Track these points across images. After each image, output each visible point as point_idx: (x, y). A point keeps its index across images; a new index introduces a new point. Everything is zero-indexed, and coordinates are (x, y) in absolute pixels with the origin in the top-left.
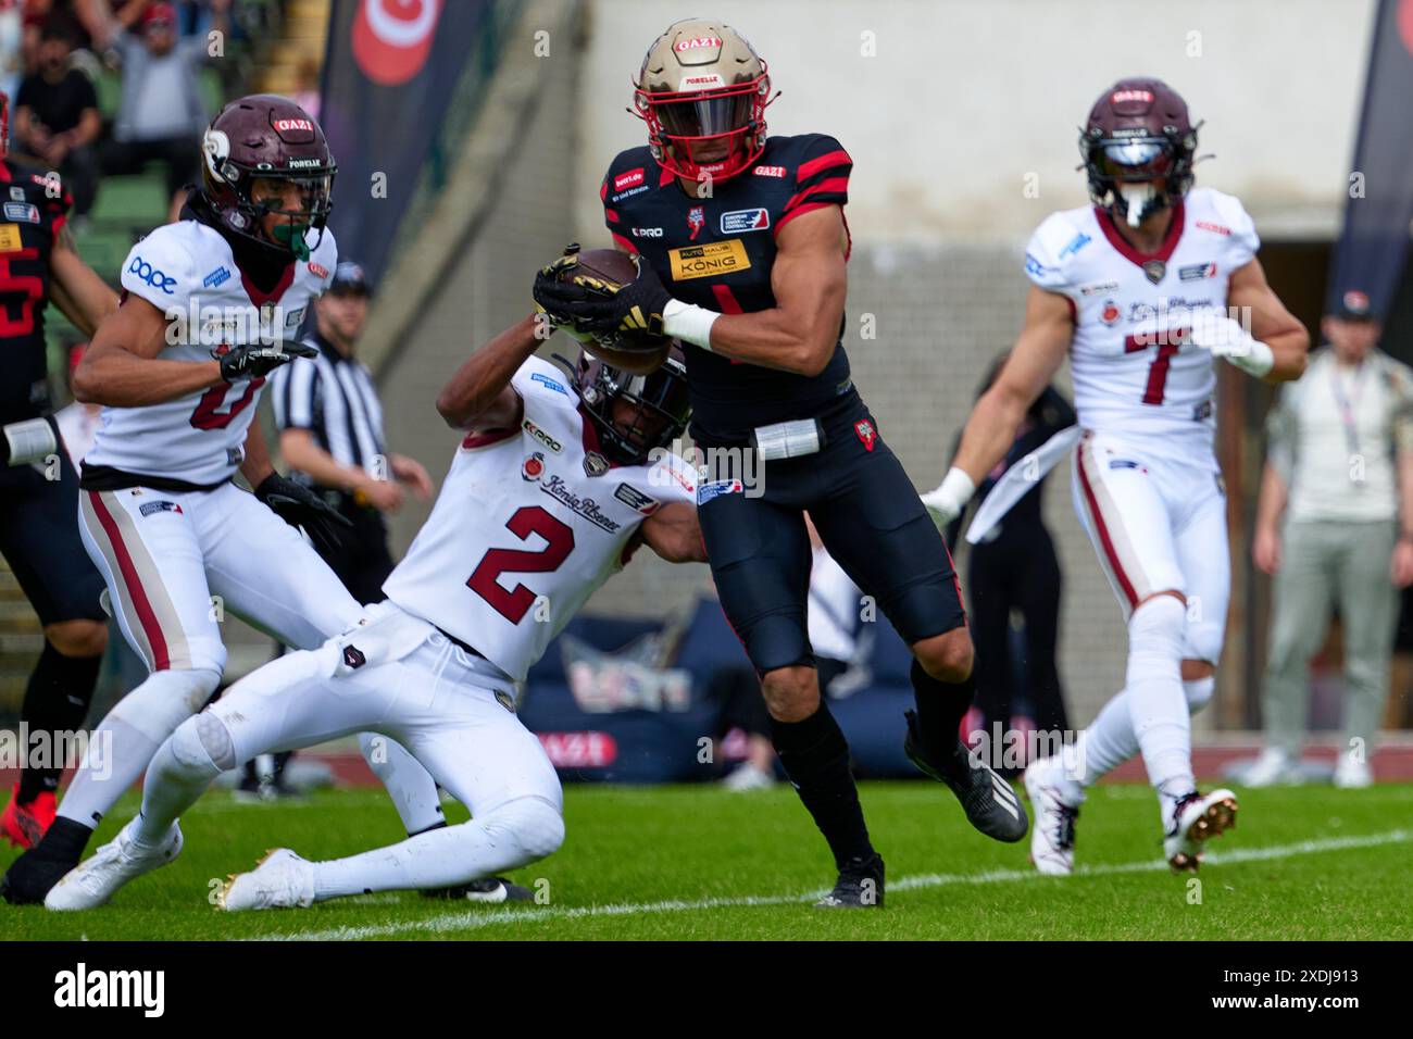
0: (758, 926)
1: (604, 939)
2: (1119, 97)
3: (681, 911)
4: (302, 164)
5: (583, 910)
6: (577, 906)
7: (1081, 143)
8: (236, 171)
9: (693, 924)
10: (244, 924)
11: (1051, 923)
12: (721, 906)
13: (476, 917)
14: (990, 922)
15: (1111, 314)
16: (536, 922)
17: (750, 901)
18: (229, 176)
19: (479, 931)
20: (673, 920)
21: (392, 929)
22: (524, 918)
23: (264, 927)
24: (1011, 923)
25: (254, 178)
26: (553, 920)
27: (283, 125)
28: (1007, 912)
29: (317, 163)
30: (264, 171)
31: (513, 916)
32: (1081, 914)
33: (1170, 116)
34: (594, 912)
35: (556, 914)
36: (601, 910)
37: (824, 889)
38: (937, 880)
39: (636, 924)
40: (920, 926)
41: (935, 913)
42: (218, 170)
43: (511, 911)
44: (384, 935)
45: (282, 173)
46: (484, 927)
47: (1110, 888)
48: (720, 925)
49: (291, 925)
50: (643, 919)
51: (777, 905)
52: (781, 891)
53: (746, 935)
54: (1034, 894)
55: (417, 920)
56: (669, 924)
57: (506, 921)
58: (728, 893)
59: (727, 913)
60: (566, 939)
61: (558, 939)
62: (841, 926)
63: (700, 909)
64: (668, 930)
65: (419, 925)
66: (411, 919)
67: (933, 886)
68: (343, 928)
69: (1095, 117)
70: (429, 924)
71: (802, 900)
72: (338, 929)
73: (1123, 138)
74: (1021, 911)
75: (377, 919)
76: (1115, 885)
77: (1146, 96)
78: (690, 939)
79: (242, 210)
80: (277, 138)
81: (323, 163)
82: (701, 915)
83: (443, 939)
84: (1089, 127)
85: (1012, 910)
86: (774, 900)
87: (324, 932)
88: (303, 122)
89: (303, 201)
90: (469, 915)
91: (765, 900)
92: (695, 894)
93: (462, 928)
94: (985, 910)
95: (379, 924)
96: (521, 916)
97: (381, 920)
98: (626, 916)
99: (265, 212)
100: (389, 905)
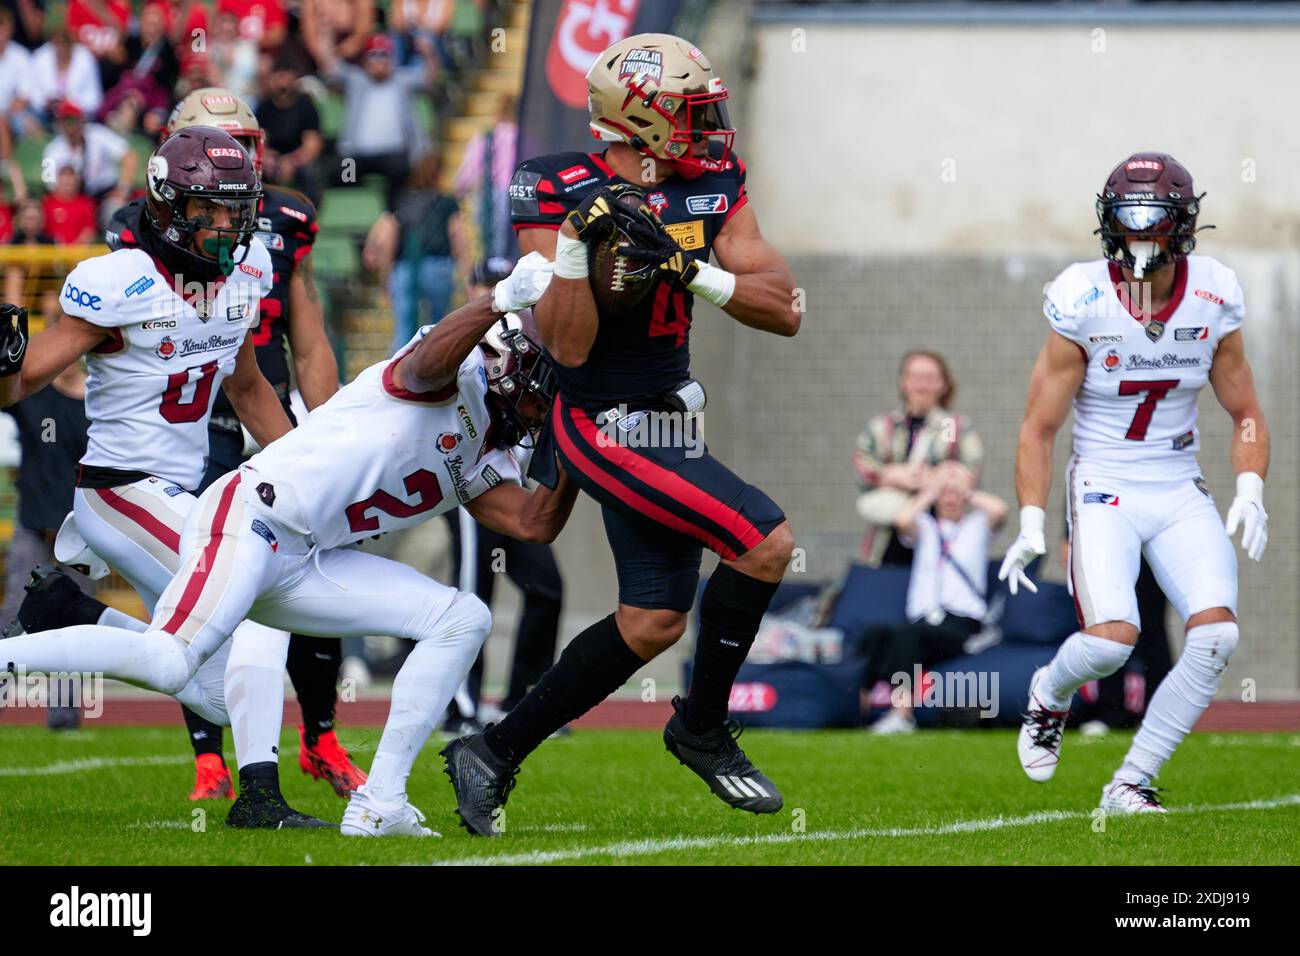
0: (901, 855)
1: (765, 864)
2: (1133, 166)
3: (834, 841)
4: (230, 187)
5: (747, 839)
6: (742, 835)
7: (1097, 206)
8: (173, 192)
9: (844, 853)
10: (448, 848)
11: (1160, 855)
12: (868, 837)
13: (653, 845)
14: (1106, 853)
15: (1112, 361)
16: (705, 849)
17: (894, 832)
18: (167, 196)
19: (656, 856)
20: (826, 848)
21: (579, 854)
22: (695, 846)
23: (466, 850)
24: (1125, 855)
25: (188, 198)
26: (721, 847)
27: (216, 152)
28: (1120, 845)
29: (244, 187)
30: (197, 192)
31: (685, 843)
32: (1186, 848)
33: (1175, 184)
34: (756, 840)
35: (723, 842)
36: (763, 839)
37: (959, 822)
38: (1059, 816)
39: (795, 853)
40: (1044, 856)
41: (1058, 845)
42: (157, 190)
43: (684, 839)
44: (571, 859)
45: (212, 193)
46: (660, 853)
47: (1211, 825)
48: (868, 853)
49: (490, 849)
50: (800, 847)
51: (919, 836)
52: (921, 825)
53: (891, 861)
54: (1144, 829)
55: (601, 846)
56: (823, 852)
57: (679, 848)
58: (874, 825)
59: (873, 844)
60: (733, 864)
61: (725, 864)
62: (975, 855)
63: (850, 839)
64: (822, 857)
65: (603, 850)
66: (596, 845)
67: (1055, 820)
68: (536, 852)
69: (1110, 183)
70: (611, 849)
71: (940, 832)
72: (531, 853)
73: (1133, 200)
74: (1134, 843)
75: (566, 844)
76: (1217, 822)
77: (1156, 166)
78: (841, 864)
79: (177, 225)
80: (211, 165)
81: (250, 187)
82: (850, 845)
83: (624, 864)
84: (1105, 191)
85: (1125, 842)
86: (915, 831)
87: (519, 856)
88: (234, 151)
89: (232, 220)
90: (647, 842)
91: (909, 832)
92: (847, 826)
93: (640, 853)
94: (1102, 843)
95: (567, 849)
96: (692, 843)
97: (569, 845)
98: (786, 844)
99: (197, 228)
100: (576, 832)
